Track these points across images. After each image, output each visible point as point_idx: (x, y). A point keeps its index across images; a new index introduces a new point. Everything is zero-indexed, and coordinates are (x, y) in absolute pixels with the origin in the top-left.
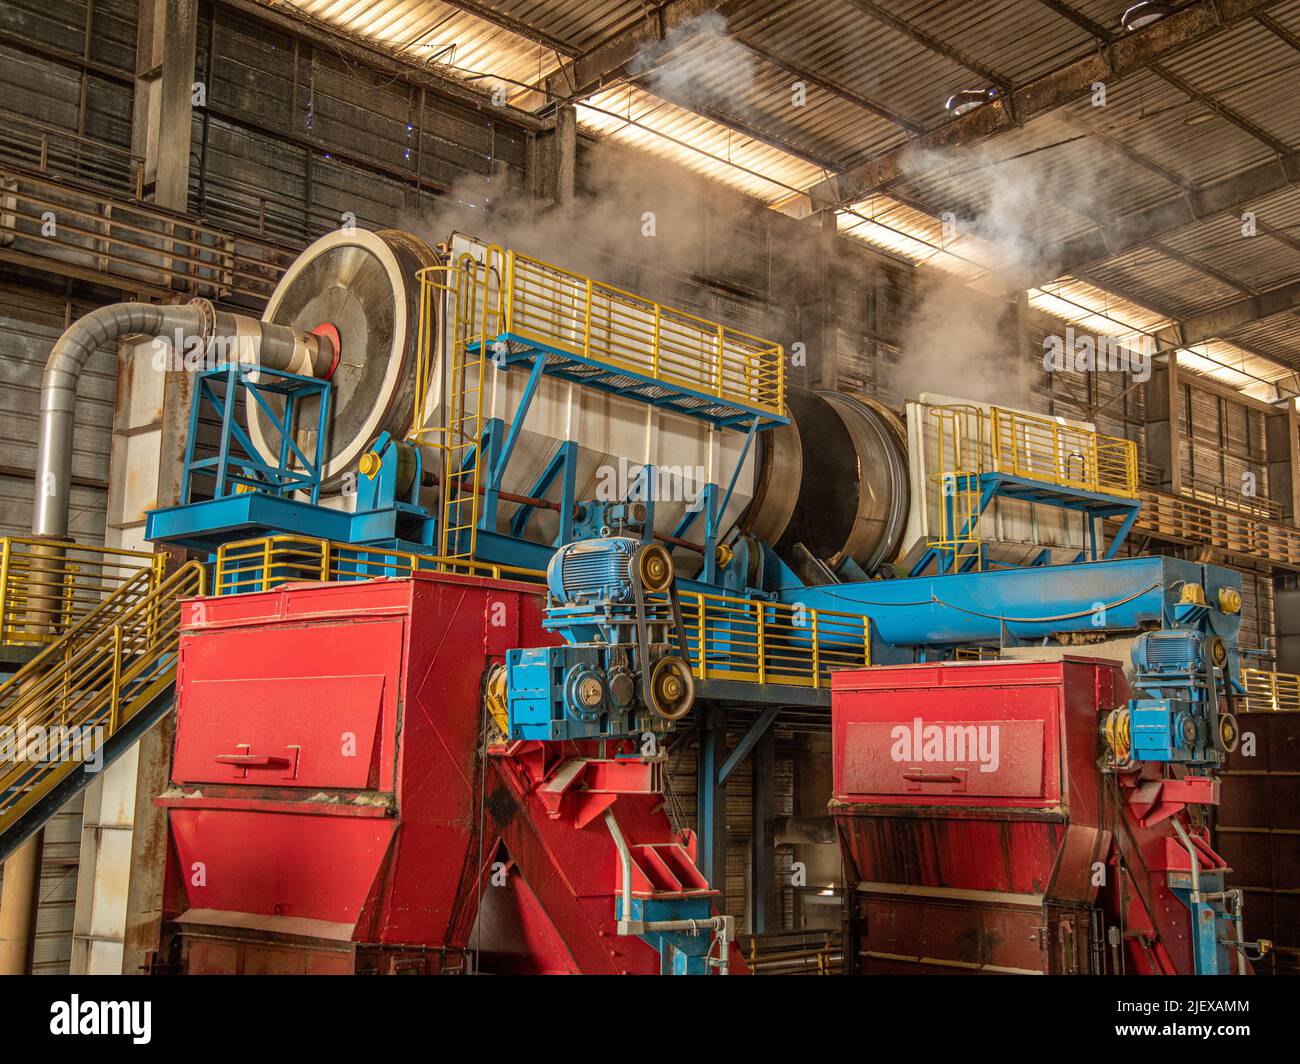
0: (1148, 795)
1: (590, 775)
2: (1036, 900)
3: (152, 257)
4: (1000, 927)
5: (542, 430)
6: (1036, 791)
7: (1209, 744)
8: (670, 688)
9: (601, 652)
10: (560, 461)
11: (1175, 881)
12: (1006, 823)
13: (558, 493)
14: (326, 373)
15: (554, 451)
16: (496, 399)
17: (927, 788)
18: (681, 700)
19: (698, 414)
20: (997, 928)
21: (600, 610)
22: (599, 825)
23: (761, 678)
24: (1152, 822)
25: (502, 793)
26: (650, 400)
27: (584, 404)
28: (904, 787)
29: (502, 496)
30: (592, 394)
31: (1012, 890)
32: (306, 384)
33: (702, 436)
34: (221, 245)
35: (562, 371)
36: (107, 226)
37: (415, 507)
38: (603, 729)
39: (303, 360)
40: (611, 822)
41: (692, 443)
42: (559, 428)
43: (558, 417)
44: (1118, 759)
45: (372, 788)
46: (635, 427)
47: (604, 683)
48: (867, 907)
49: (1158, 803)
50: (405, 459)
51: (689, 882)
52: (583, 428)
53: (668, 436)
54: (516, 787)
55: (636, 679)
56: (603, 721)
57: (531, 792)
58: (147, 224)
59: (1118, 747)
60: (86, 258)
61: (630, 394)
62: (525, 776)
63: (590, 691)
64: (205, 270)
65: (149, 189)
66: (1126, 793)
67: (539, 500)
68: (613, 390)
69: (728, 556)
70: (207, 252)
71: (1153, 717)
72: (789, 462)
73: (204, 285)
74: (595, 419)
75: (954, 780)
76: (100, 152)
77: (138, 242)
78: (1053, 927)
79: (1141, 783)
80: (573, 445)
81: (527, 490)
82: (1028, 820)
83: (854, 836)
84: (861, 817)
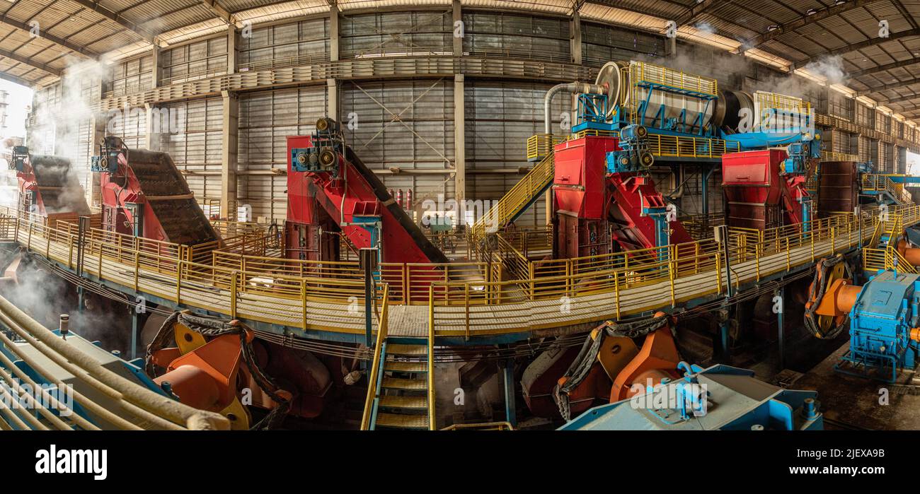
0: (791, 180)
1: (633, 181)
2: (763, 205)
3: (574, 74)
4: (756, 210)
5: (656, 102)
6: (763, 180)
7: (803, 169)
8: (647, 159)
9: (628, 152)
10: (661, 109)
11: (798, 199)
12: (758, 188)
13: (661, 117)
14: (606, 94)
15: (660, 107)
16: (643, 95)
17: (741, 180)
18: (651, 161)
19: (696, 96)
20: (756, 211)
21: (628, 142)
22: (636, 191)
23: (695, 156)
24: (792, 186)
25: (612, 185)
26: (682, 94)
27: (666, 96)
28: (737, 180)
29: (647, 118)
30: (668, 93)
31: (759, 202)
32: (602, 96)
33: (698, 102)
34: (588, 70)
35: (659, 89)
36: (563, 69)
37: (625, 121)
38: (630, 170)
39: (600, 91)
40: (639, 191)
41: (696, 103)
42: (660, 102)
43: (660, 99)
44: (783, 173)
45: (580, 184)
46: (680, 100)
47: (629, 159)
48: (730, 208)
49: (793, 182)
50: (621, 111)
51: (660, 204)
52: (666, 101)
53: (689, 102)
54: (616, 184)
55: (638, 158)
56: (629, 168)
57: (620, 185)
58: (572, 68)
59: (783, 170)
60: (560, 76)
61: (677, 93)
62: (617, 181)
63: (624, 161)
64: (586, 75)
65: (574, 61)
66: (786, 180)
67: (657, 118)
68: (673, 92)
69: (707, 129)
70: (585, 72)
71: (790, 163)
72: (722, 107)
73: (585, 78)
74: (669, 99)
75: (747, 178)
76: (564, 55)
77: (570, 72)
78: (767, 211)
79: (789, 178)
80: (663, 105)
81: (654, 116)
82: (762, 187)
83: (727, 191)
84: (728, 187)
